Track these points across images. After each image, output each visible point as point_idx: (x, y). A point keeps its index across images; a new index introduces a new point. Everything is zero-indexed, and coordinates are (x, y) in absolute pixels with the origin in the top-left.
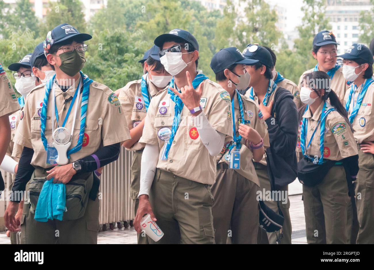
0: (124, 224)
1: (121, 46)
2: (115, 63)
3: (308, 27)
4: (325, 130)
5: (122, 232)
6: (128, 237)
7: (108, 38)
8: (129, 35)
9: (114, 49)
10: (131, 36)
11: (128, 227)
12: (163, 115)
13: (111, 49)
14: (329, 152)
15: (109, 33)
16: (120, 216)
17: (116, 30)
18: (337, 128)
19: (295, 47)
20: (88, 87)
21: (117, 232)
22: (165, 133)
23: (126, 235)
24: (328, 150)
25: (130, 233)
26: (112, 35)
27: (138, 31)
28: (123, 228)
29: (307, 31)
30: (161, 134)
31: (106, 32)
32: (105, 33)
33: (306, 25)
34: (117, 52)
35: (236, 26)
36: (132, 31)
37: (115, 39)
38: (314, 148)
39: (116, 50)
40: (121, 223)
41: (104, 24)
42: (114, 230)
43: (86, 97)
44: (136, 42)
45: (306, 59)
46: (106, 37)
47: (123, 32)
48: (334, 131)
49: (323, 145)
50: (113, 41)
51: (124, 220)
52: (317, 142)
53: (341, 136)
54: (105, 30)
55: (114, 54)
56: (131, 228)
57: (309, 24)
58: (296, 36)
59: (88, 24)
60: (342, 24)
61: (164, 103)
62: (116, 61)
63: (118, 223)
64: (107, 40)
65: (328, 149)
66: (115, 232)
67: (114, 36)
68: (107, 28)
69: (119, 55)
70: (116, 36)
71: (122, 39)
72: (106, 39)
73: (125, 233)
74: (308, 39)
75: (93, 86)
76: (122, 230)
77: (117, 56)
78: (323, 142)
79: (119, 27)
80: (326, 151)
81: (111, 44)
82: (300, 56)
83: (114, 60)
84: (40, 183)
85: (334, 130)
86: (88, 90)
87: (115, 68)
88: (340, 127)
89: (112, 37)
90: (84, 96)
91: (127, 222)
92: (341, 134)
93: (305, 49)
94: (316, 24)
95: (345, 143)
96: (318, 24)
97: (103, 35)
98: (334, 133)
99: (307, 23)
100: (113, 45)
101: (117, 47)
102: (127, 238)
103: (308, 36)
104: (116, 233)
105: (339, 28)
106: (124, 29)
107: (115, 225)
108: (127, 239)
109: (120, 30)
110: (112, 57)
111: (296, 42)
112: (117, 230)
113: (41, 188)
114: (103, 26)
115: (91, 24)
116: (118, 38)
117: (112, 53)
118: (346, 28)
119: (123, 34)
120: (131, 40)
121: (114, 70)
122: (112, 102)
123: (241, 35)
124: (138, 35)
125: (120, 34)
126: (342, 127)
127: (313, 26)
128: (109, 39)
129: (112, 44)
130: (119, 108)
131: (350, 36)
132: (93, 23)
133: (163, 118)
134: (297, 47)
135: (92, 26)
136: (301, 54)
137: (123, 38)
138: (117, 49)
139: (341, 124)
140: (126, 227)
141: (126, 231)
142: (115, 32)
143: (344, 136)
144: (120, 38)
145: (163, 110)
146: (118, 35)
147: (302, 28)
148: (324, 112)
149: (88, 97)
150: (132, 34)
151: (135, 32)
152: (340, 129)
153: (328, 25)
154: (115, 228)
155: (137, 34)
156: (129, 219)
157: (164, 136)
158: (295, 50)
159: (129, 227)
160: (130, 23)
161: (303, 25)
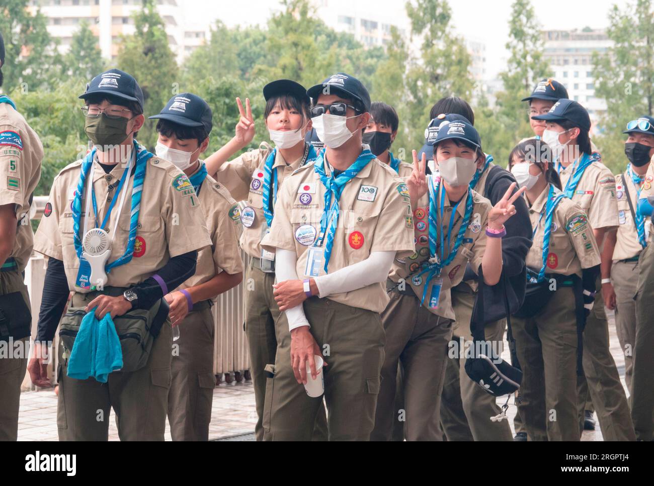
0: (236, 376)
1: (232, 103)
2: (223, 129)
3: (517, 73)
4: (552, 227)
5: (233, 388)
6: (242, 397)
7: (212, 91)
8: (244, 86)
9: (222, 107)
10: (247, 88)
11: (241, 380)
12: (305, 206)
13: (216, 107)
14: (556, 261)
15: (213, 82)
16: (230, 364)
17: (224, 79)
18: (575, 223)
19: (497, 103)
20: (144, 164)
21: (226, 388)
22: (306, 233)
23: (238, 393)
24: (555, 259)
25: (245, 390)
26: (218, 86)
27: (257, 80)
28: (234, 383)
29: (516, 79)
30: (301, 235)
31: (209, 82)
32: (207, 83)
33: (514, 71)
34: (225, 112)
35: (407, 72)
36: (248, 80)
37: (223, 92)
38: (534, 254)
39: (223, 109)
40: (231, 375)
41: (206, 68)
42: (220, 385)
43: (140, 181)
44: (254, 96)
45: (515, 123)
46: (209, 88)
47: (235, 81)
48: (570, 228)
49: (547, 250)
50: (219, 95)
51: (236, 371)
52: (539, 245)
53: (581, 235)
54: (208, 77)
55: (220, 116)
56: (246, 382)
57: (519, 70)
58: (500, 87)
59: (181, 69)
60: (571, 69)
61: (307, 188)
62: (224, 125)
63: (227, 375)
64: (211, 93)
65: (555, 256)
66: (221, 388)
67: (221, 87)
68: (210, 75)
69: (229, 117)
70: (225, 88)
71: (234, 92)
72: (209, 91)
73: (237, 390)
74: (517, 93)
75: (152, 163)
76: (232, 386)
77: (226, 119)
78: (548, 245)
79: (229, 73)
80: (552, 259)
81: (216, 100)
82: (505, 119)
83: (222, 123)
84: (77, 317)
85: (570, 226)
86: (143, 169)
87: (223, 137)
88: (580, 221)
89: (218, 89)
90: (136, 178)
91: (241, 374)
92: (581, 232)
93: (513, 108)
94: (529, 69)
95: (587, 246)
96: (532, 68)
97: (205, 85)
98: (571, 230)
99: (516, 68)
100: (219, 101)
101: (225, 103)
102: (239, 397)
103: (517, 87)
104: (224, 390)
105: (565, 74)
106: (237, 77)
107: (221, 377)
108: (240, 399)
109: (231, 78)
110: (218, 120)
111: (498, 96)
112: (224, 385)
113: (78, 325)
114: (204, 71)
115: (186, 70)
116: (227, 90)
117: (219, 114)
118: (576, 75)
119: (235, 84)
120: (247, 93)
121: (223, 139)
122: (178, 188)
123: (415, 85)
124: (258, 85)
125: (231, 85)
126: (582, 222)
127: (525, 72)
128: (214, 92)
129: (218, 99)
130: (192, 197)
131: (582, 86)
132: (189, 68)
133: (305, 210)
134: (501, 105)
135: (188, 72)
136: (508, 115)
137: (235, 90)
138: (226, 107)
139: (581, 217)
140: (239, 381)
141: (238, 387)
142: (222, 81)
143: (585, 235)
144: (230, 90)
145: (305, 198)
146: (228, 86)
147: (507, 75)
148: (552, 199)
149: (144, 181)
150: (248, 84)
151: (253, 81)
152: (578, 224)
153: (547, 70)
154: (221, 382)
155: (256, 83)
156: (242, 369)
157: (303, 238)
158: (498, 108)
159: (244, 380)
160: (247, 68)
161: (510, 71)
